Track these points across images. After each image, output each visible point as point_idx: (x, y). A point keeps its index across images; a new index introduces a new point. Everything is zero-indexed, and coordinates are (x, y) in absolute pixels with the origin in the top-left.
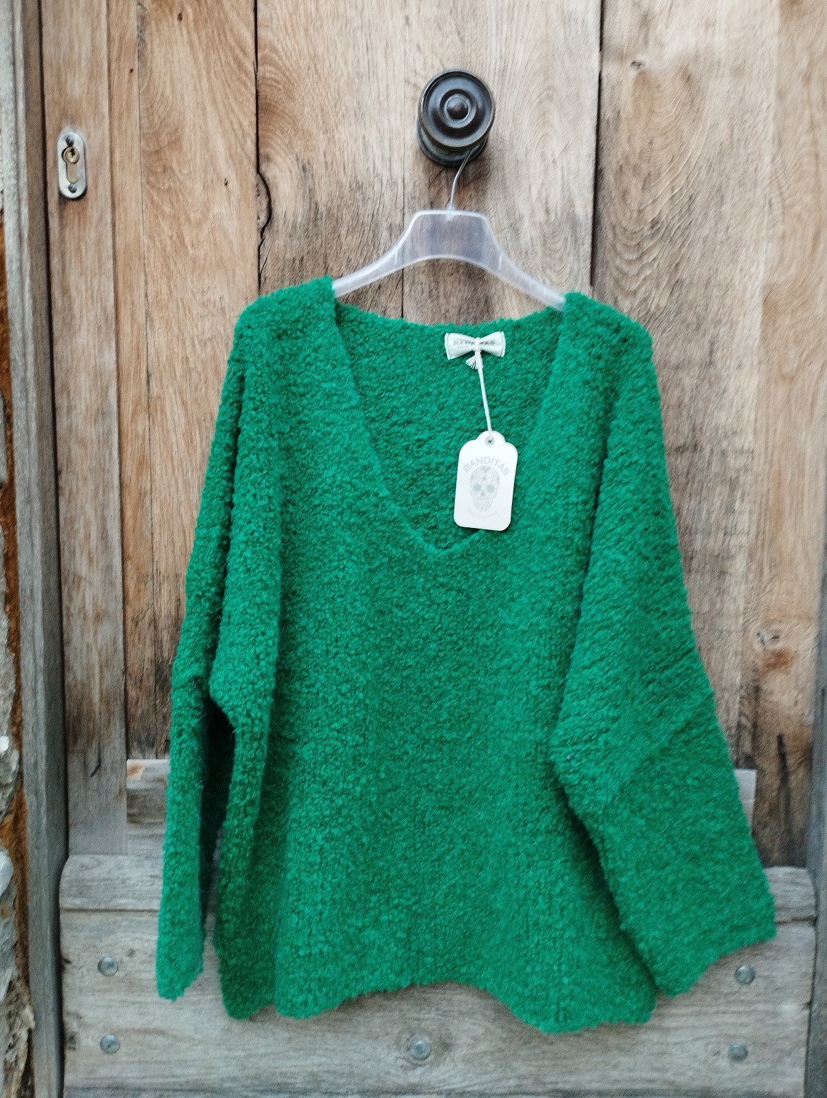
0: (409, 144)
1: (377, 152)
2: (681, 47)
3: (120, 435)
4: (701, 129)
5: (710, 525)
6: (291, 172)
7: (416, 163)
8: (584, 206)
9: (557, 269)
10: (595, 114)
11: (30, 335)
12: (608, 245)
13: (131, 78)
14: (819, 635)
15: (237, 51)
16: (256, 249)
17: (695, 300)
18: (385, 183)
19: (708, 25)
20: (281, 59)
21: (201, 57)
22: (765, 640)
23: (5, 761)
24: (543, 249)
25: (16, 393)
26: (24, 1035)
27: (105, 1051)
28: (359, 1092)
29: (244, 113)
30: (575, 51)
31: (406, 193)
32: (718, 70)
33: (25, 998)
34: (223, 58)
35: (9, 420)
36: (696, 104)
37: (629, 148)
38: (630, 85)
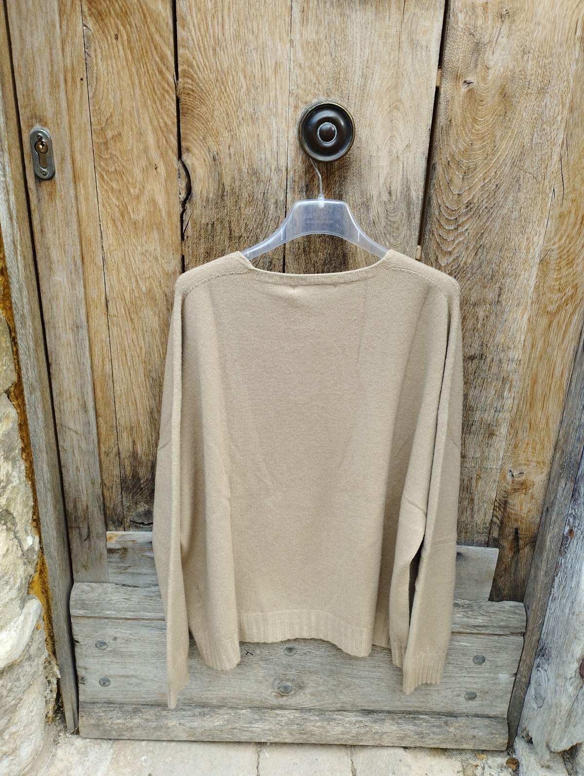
0: (291, 141)
1: (268, 147)
2: (502, 70)
3: (89, 341)
4: (510, 134)
5: (487, 405)
6: (205, 160)
7: (296, 155)
8: (417, 191)
9: (395, 235)
10: (430, 122)
11: (24, 284)
12: (435, 219)
13: (82, 85)
14: (550, 473)
15: (161, 66)
16: (179, 216)
17: (492, 258)
18: (273, 170)
19: (524, 52)
20: (196, 73)
21: (134, 70)
22: (514, 474)
23: (31, 549)
24: (386, 220)
25: (18, 325)
26: (55, 682)
27: (102, 685)
28: (250, 708)
29: (168, 115)
30: (419, 71)
31: (289, 177)
32: (529, 88)
33: (54, 663)
34: (150, 71)
35: (14, 341)
36: (509, 114)
37: (456, 147)
38: (461, 99)
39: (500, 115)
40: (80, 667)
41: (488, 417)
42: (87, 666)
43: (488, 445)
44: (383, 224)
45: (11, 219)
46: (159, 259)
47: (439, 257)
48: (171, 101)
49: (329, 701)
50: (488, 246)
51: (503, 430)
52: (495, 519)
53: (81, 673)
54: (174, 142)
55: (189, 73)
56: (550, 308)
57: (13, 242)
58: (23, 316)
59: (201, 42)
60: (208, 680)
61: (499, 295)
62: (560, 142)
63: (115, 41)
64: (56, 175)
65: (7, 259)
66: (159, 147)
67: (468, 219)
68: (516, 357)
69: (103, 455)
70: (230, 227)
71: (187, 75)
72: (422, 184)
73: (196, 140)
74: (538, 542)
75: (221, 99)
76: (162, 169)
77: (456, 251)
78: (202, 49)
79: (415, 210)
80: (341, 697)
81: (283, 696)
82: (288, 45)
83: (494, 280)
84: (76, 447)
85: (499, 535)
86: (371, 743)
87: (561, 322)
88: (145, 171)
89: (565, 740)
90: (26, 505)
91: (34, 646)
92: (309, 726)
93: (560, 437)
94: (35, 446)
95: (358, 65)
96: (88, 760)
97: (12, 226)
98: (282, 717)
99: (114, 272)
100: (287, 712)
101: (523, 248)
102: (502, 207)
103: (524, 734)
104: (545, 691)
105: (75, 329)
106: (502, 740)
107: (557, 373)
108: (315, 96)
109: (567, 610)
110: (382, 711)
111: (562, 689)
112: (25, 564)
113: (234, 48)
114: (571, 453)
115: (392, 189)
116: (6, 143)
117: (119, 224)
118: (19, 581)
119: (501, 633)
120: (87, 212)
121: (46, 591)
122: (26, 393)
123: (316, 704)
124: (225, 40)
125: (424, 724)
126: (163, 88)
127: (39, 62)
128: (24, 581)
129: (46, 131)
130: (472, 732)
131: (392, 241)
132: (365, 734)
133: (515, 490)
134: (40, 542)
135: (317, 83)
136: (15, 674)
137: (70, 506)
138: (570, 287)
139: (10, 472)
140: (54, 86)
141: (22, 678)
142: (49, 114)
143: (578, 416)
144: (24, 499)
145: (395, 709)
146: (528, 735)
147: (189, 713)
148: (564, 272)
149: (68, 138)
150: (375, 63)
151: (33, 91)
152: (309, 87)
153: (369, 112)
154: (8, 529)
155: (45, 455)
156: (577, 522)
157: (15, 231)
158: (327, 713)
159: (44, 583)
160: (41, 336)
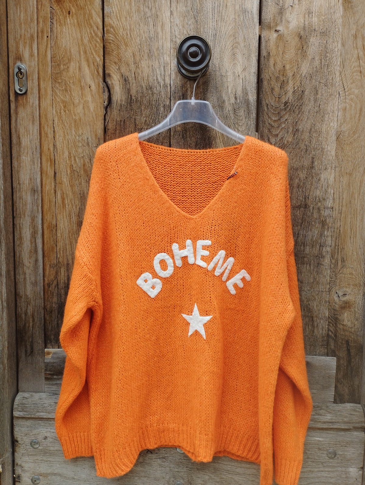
0: (172, 69)
1: (158, 72)
2: (297, 23)
3: (42, 200)
4: (307, 60)
5: (313, 242)
6: (120, 82)
7: (176, 76)
9: (241, 124)
10: (257, 54)
12: (265, 114)
13: (47, 40)
15: (95, 28)
16: (103, 116)
17: (305, 138)
18: (162, 86)
19: (309, 13)
20: (115, 31)
22: (340, 295)
24: (234, 115)
27: (34, 483)
29: (98, 55)
31: (172, 90)
36: (304, 48)
37: (274, 69)
38: (274, 40)
39: (299, 49)
41: (315, 250)
43: (318, 273)
44: (233, 118)
46: (90, 144)
47: (270, 138)
48: (100, 47)
50: (301, 130)
54: (101, 70)
59: (118, 14)
63: (68, 15)
64: (28, 92)
66: (92, 74)
67: (287, 113)
68: (329, 206)
69: (46, 286)
70: (135, 122)
71: (109, 32)
72: (255, 91)
73: (114, 69)
76: (93, 87)
77: (281, 134)
78: (119, 18)
79: (252, 108)
82: (169, 14)
83: (308, 152)
85: (335, 346)
88: (83, 89)
95: (211, 24)
101: (324, 131)
102: (307, 104)
105: (33, 192)
113: (137, 17)
115: (237, 95)
117: (65, 122)
124: (132, 12)
126: (95, 40)
129: (23, 66)
131: (239, 128)
133: (342, 309)
142: (26, 56)
149: (37, 70)
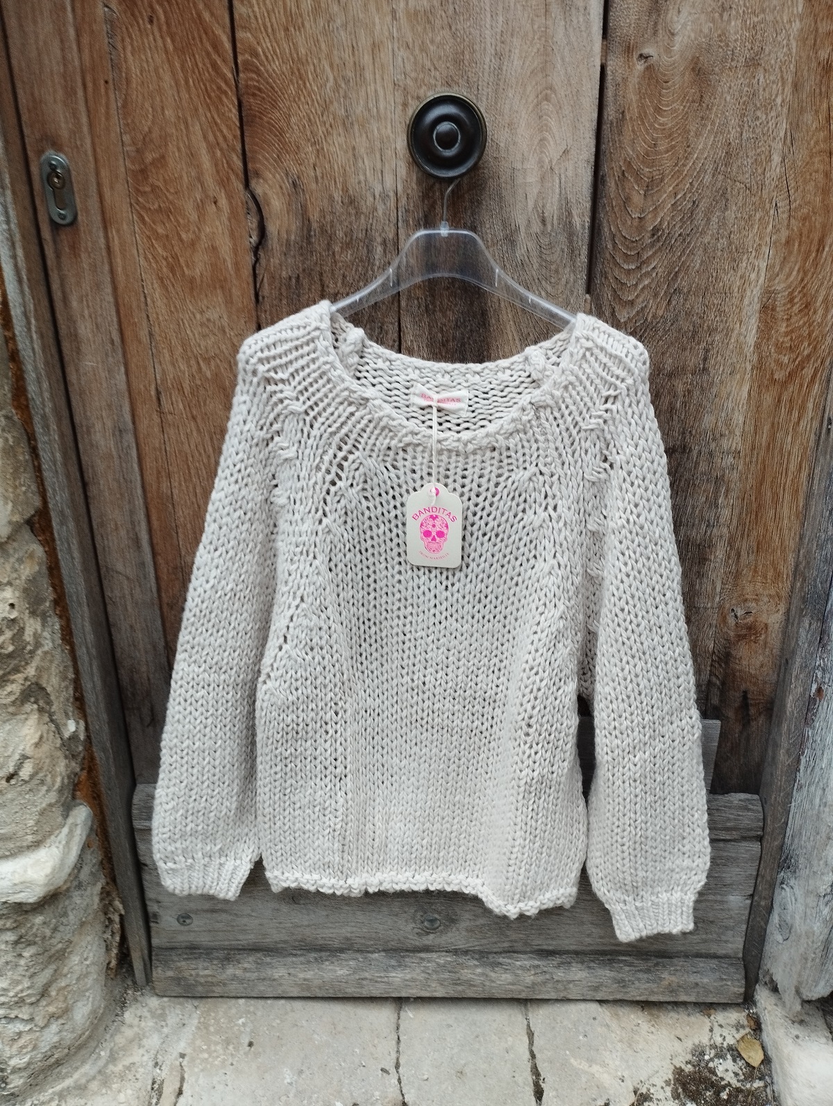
0: (400, 154)
1: (368, 163)
2: (693, 35)
3: (138, 449)
4: (709, 128)
5: (694, 519)
6: (281, 187)
7: (408, 173)
8: (581, 215)
9: (553, 280)
10: (595, 115)
11: (43, 373)
12: (608, 255)
13: (107, 90)
14: (788, 611)
15: (215, 56)
16: (250, 268)
17: (693, 308)
18: (377, 196)
19: (724, 9)
20: (264, 66)
21: (177, 65)
22: (739, 614)
23: (74, 737)
24: (539, 260)
25: (39, 429)
26: (117, 919)
27: (182, 924)
28: (384, 950)
29: (227, 126)
30: (575, 44)
31: (400, 205)
32: (732, 60)
33: (114, 894)
34: (200, 65)
35: (34, 451)
36: (706, 99)
37: (633, 151)
38: (636, 80)
39: (694, 101)
40: (150, 900)
41: (696, 534)
42: (160, 898)
43: (700, 575)
44: (536, 266)
45: (20, 281)
46: (227, 330)
47: (616, 309)
48: (231, 106)
49: (493, 940)
50: (685, 290)
51: (720, 553)
52: (714, 679)
53: (153, 908)
54: (238, 163)
55: (253, 64)
56: (778, 375)
57: (25, 314)
58: (44, 417)
59: (267, 20)
60: (325, 913)
61: (705, 359)
62: (782, 134)
63: (149, 26)
64: (80, 218)
65: (19, 339)
66: (218, 172)
67: (655, 253)
68: (733, 448)
69: (165, 608)
70: (321, 280)
71: (249, 67)
72: (588, 205)
73: (267, 159)
74: (775, 709)
75: (299, 99)
76: (223, 202)
77: (641, 299)
78: (270, 30)
79: (580, 244)
80: (509, 933)
81: (428, 934)
82: (389, 18)
83: (696, 339)
84: (128, 597)
85: (721, 701)
86: (553, 995)
87: (795, 395)
88: (200, 208)
89: (822, 983)
90: (64, 678)
91: (86, 870)
92: (466, 974)
93: (801, 559)
94: (71, 597)
95: (488, 40)
96: (167, 1025)
97: (22, 292)
98: (429, 962)
99: (165, 351)
100: (434, 955)
101: (736, 290)
102: (703, 233)
103: (767, 979)
104: (791, 916)
105: (117, 433)
106: (736, 988)
107: (792, 467)
108: (430, 87)
109: (817, 800)
110: (567, 952)
111: (814, 911)
112: (66, 757)
113: (313, 26)
114: (815, 580)
115: (546, 215)
116: (7, 176)
117: (167, 282)
118: (59, 780)
119: (728, 837)
120: (124, 268)
121: (99, 796)
122: (54, 524)
123: (474, 944)
124: (301, 16)
125: (627, 968)
126: (219, 88)
127: (47, 62)
128: (66, 781)
129: (61, 158)
130: (693, 978)
131: (549, 288)
132: (544, 983)
133: (740, 637)
134: (87, 729)
135: (432, 69)
136: (60, 907)
137: (125, 679)
138: (806, 344)
139: (39, 631)
140: (70, 93)
141: (70, 913)
142: (64, 133)
143: (823, 527)
144: (61, 669)
145: (584, 948)
146: (772, 981)
147: (302, 959)
148: (798, 321)
149: (92, 165)
150: (512, 35)
151: (41, 102)
152: (421, 76)
153: (507, 107)
154: (41, 710)
155: (86, 608)
156: (827, 675)
157: (27, 299)
158: (490, 956)
159: (95, 784)
160: (72, 444)
